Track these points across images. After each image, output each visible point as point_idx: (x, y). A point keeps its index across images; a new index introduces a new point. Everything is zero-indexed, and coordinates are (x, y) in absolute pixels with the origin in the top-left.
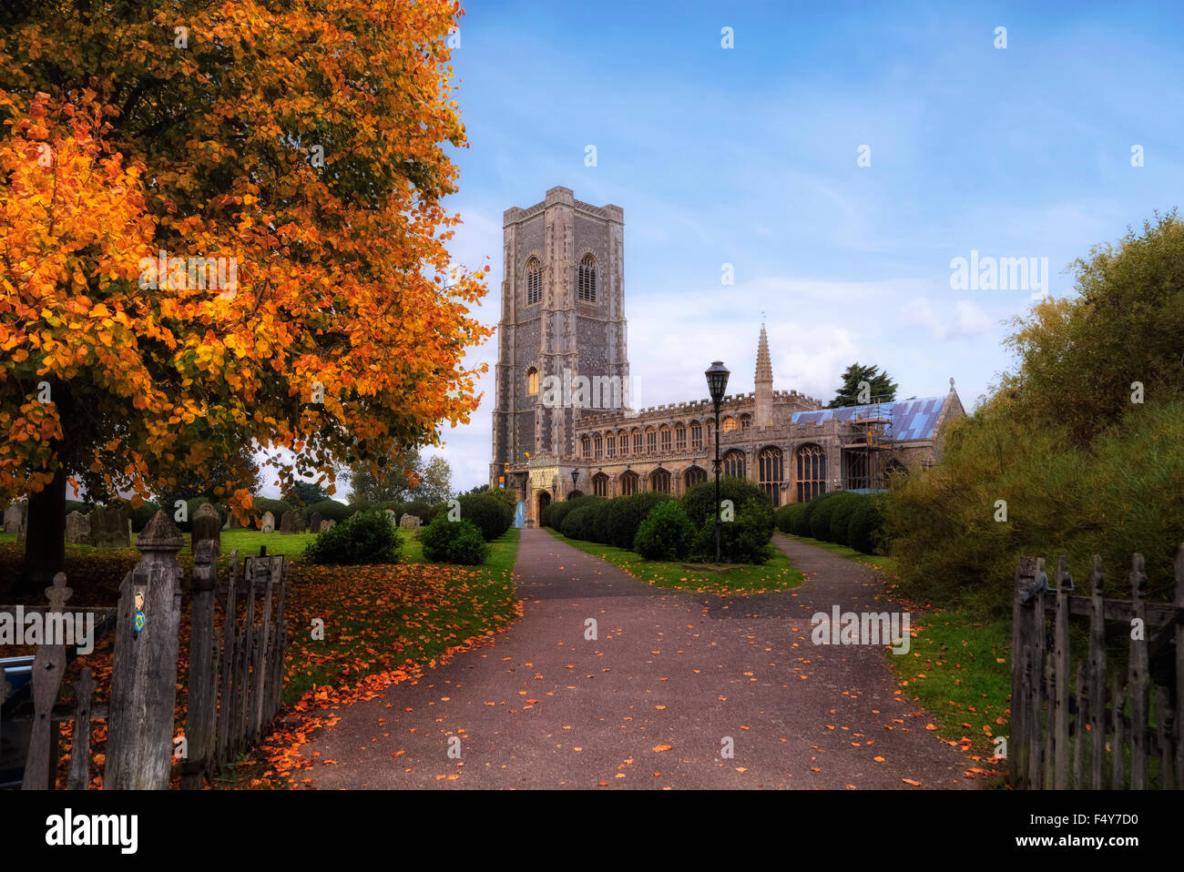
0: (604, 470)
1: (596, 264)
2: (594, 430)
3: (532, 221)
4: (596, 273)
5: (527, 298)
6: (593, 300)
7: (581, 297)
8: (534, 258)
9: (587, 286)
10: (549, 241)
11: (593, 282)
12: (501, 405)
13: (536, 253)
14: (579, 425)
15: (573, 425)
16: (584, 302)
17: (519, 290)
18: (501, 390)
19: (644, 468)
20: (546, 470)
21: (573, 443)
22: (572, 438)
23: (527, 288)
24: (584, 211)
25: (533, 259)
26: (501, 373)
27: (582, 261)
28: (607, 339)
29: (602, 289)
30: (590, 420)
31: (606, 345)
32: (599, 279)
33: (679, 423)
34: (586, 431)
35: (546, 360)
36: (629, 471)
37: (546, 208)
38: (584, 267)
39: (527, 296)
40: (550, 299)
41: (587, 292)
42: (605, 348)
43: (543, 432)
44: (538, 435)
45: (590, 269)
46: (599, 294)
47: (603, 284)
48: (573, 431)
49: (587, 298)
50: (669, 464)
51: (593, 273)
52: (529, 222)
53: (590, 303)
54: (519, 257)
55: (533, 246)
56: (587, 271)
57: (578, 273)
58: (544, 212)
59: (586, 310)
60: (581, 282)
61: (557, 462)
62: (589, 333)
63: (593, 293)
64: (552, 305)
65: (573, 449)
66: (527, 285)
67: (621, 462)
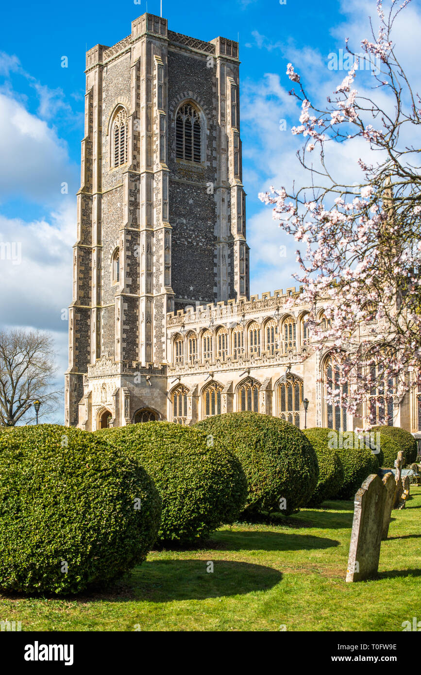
0: (183, 381)
1: (201, 114)
2: (187, 328)
3: (118, 61)
4: (201, 124)
5: (113, 159)
6: (197, 159)
7: (179, 155)
8: (121, 108)
9: (188, 141)
10: (133, 84)
11: (197, 137)
12: (79, 298)
13: (122, 100)
14: (170, 322)
15: (164, 322)
16: (184, 162)
17: (104, 150)
18: (79, 279)
19: (229, 377)
20: (107, 380)
21: (164, 346)
22: (163, 339)
23: (113, 147)
24: (183, 46)
25: (119, 108)
26: (79, 256)
27: (181, 109)
28: (216, 210)
29: (210, 145)
30: (182, 315)
31: (214, 217)
32: (205, 131)
33: (287, 316)
34: (178, 329)
35: (129, 238)
36: (212, 381)
37: (132, 43)
38: (184, 118)
39: (113, 156)
40: (134, 157)
41: (188, 150)
42: (214, 222)
43: (124, 331)
44: (118, 335)
45: (193, 120)
46: (204, 152)
47: (211, 138)
48: (164, 330)
49: (188, 158)
50: (260, 371)
51: (197, 126)
52: (115, 63)
53: (193, 163)
54: (104, 107)
55: (119, 94)
56: (188, 122)
57: (174, 125)
58: (130, 49)
59: (188, 173)
60: (179, 136)
61: (119, 371)
62: (191, 201)
63: (198, 150)
64: (136, 166)
65: (164, 354)
66: (113, 143)
67: (203, 370)
